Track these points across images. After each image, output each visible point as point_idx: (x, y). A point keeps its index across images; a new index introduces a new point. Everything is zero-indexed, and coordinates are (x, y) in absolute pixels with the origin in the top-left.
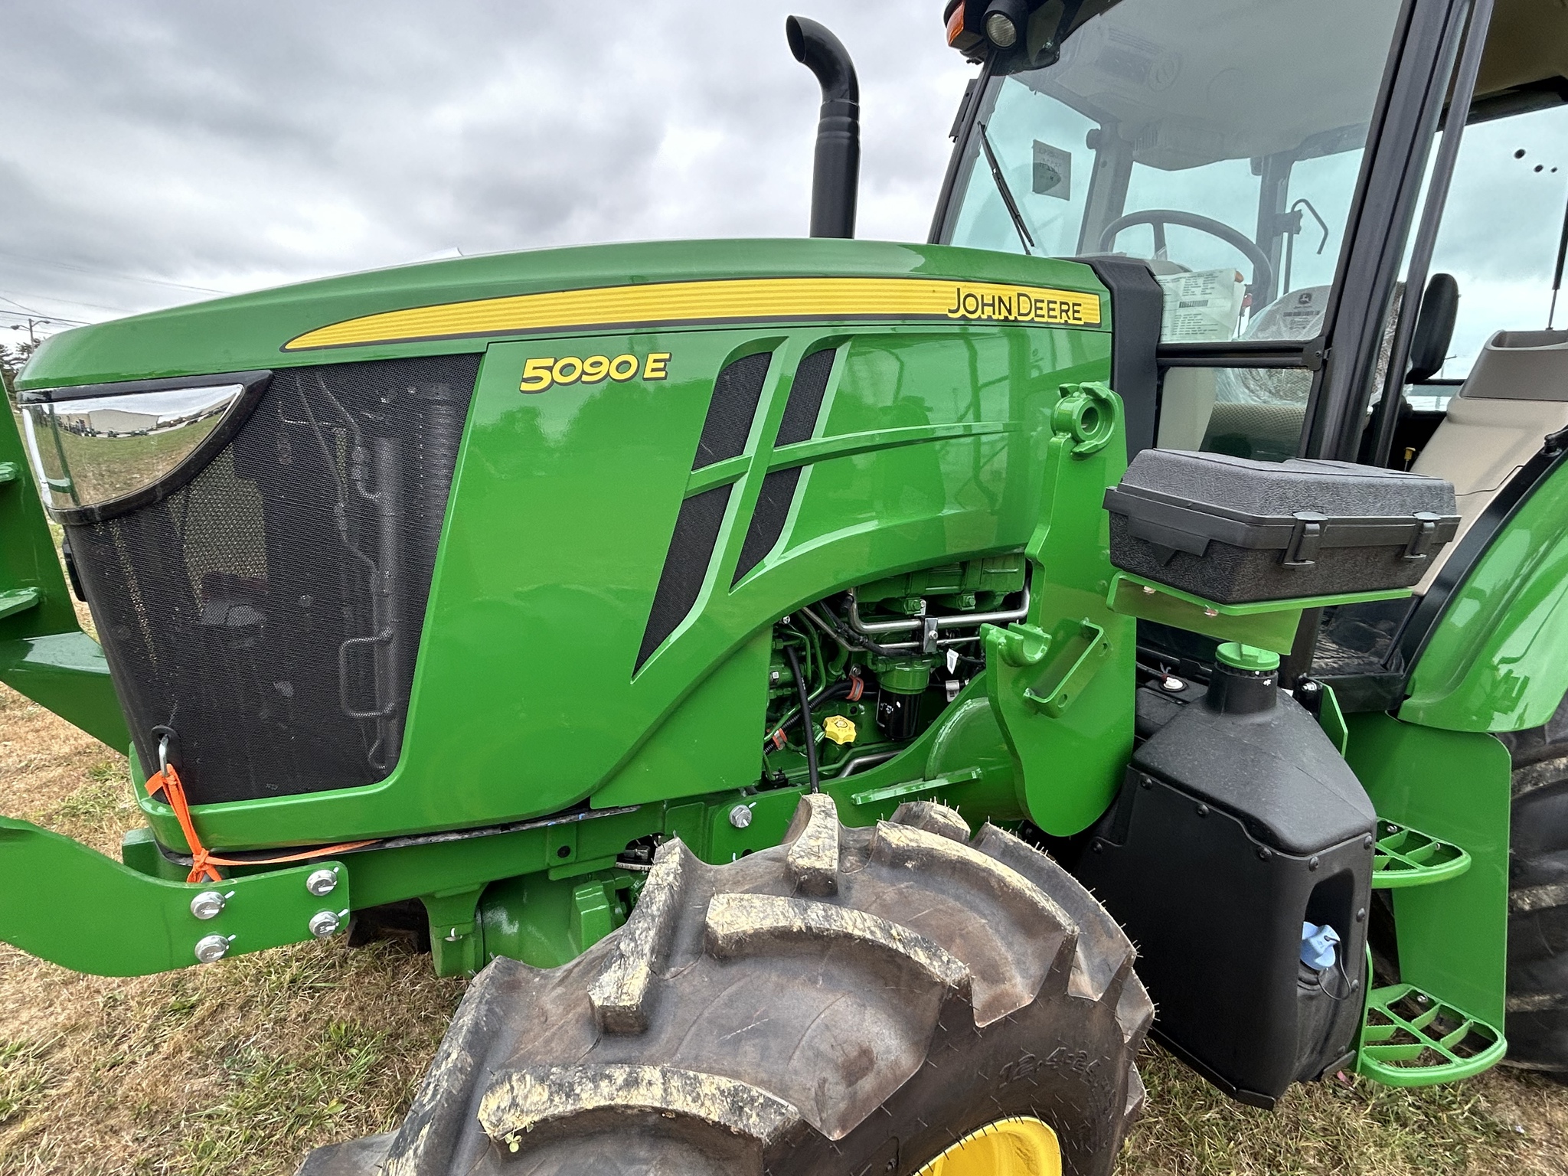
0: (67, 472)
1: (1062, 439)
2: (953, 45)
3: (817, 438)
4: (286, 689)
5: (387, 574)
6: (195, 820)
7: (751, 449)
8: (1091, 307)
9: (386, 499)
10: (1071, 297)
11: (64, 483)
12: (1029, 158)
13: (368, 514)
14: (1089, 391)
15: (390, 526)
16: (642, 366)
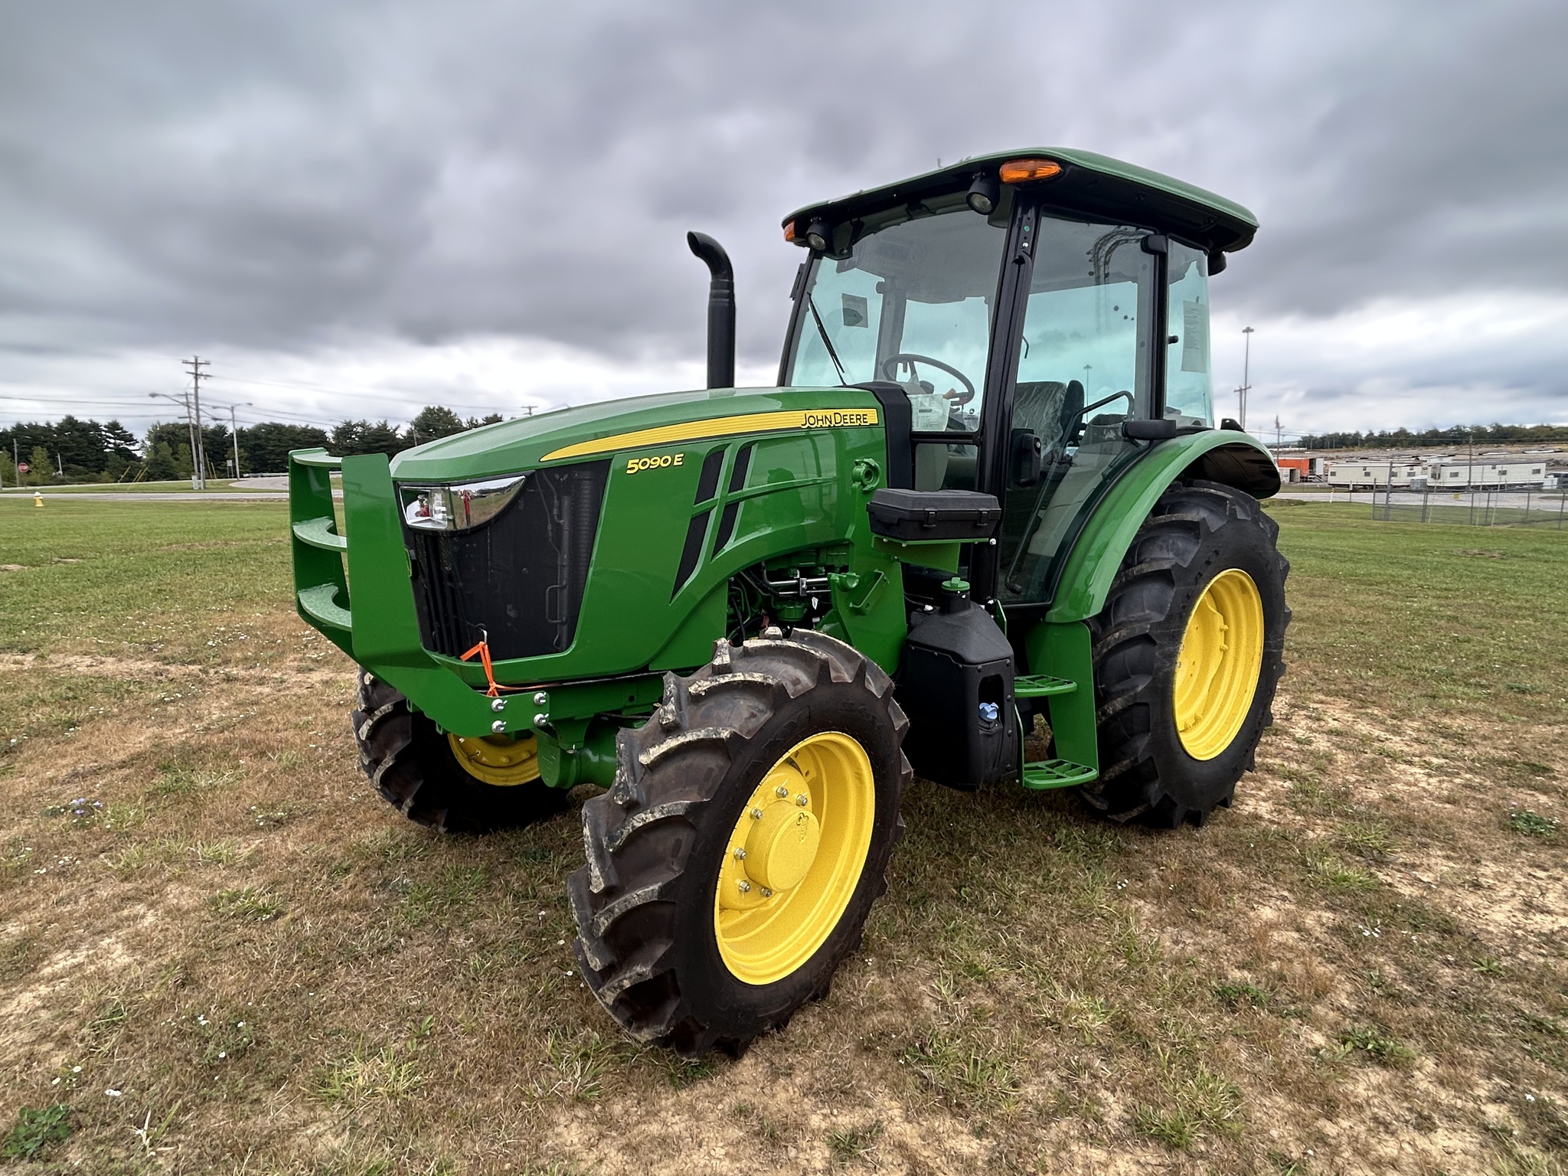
0: (453, 513)
1: (857, 485)
2: (787, 240)
3: (745, 489)
5: (564, 558)
7: (717, 496)
8: (872, 416)
9: (565, 522)
10: (861, 412)
11: (451, 517)
12: (840, 306)
13: (558, 528)
14: (867, 463)
15: (566, 535)
16: (673, 459)
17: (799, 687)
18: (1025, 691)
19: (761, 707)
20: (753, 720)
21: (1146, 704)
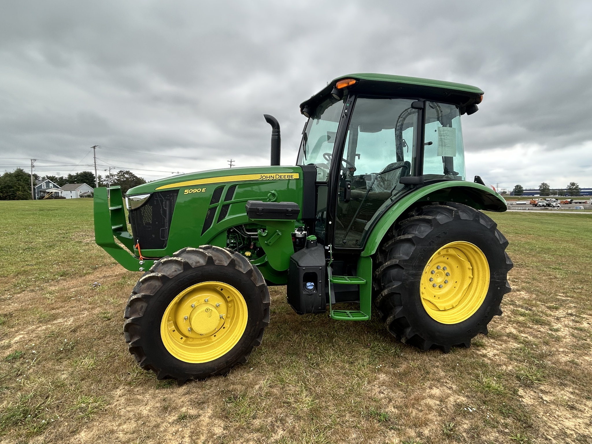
3: (233, 200)
4: (153, 236)
5: (167, 220)
6: (141, 251)
7: (220, 202)
8: (296, 176)
9: (167, 209)
10: (290, 174)
13: (164, 211)
15: (168, 212)
16: (202, 190)
17: (198, 264)
18: (337, 281)
19: (180, 268)
20: (175, 272)
21: (399, 294)
